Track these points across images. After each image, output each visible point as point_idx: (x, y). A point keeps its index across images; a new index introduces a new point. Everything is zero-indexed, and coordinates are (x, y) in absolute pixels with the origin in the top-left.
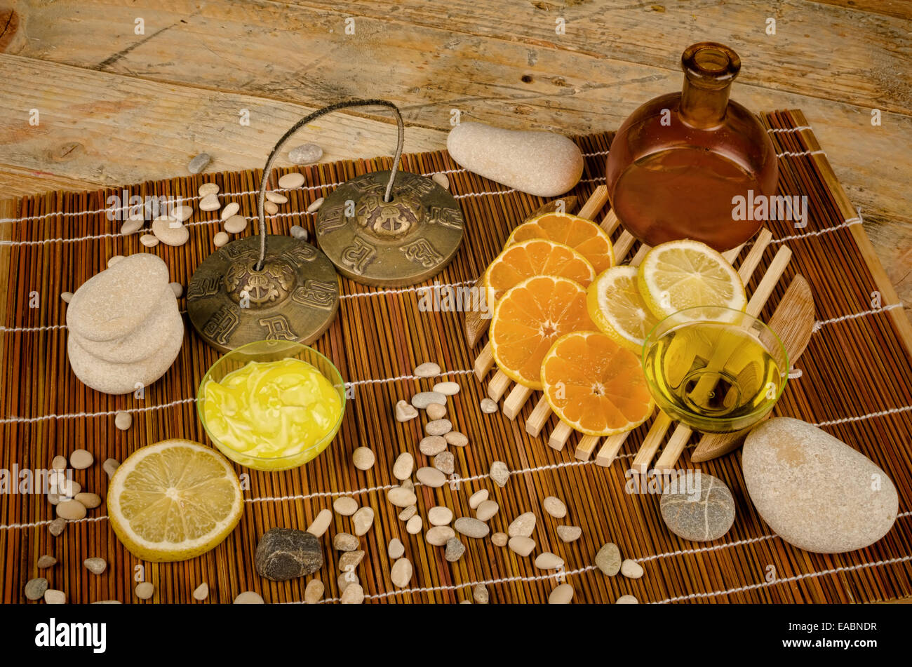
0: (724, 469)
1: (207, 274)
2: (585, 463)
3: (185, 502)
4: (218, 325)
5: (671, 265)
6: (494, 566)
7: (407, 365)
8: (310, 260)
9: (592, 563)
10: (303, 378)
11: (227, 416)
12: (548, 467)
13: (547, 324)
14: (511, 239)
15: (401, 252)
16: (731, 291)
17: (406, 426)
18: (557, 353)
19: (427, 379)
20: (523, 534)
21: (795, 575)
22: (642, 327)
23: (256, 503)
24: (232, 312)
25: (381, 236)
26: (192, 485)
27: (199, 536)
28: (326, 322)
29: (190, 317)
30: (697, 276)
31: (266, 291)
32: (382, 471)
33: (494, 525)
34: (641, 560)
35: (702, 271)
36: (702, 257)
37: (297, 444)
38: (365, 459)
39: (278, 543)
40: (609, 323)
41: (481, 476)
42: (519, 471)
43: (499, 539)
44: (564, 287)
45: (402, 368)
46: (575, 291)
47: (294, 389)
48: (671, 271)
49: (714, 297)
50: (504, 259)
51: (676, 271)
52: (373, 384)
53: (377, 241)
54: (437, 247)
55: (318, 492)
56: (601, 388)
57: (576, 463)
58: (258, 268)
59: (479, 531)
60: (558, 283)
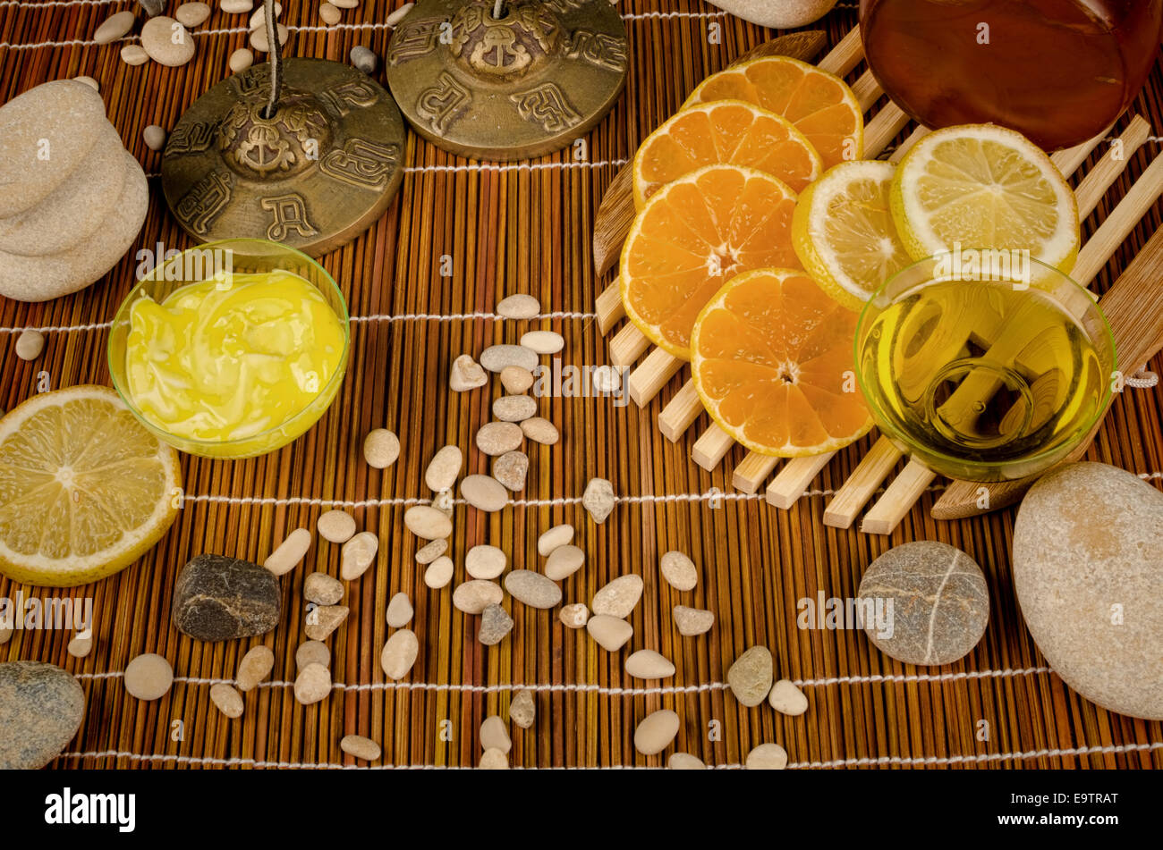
0: (988, 536)
1: (200, 114)
2: (749, 497)
3: (81, 493)
4: (198, 201)
5: (952, 167)
6: (557, 661)
7: (490, 294)
8: (365, 105)
9: (721, 678)
10: (290, 306)
11: (153, 361)
12: (684, 497)
13: (722, 249)
14: (696, 95)
15: (512, 103)
16: (1052, 222)
17: (464, 399)
18: (727, 303)
19: (517, 322)
20: (615, 613)
21: (1076, 746)
22: (883, 272)
23: (201, 502)
24: (223, 182)
25: (482, 75)
26: (99, 465)
27: (92, 552)
28: (369, 211)
29: (164, 183)
30: (996, 191)
31: (275, 152)
32: (409, 472)
33: (571, 590)
34: (810, 682)
35: (1005, 183)
36: (1012, 155)
37: (257, 419)
38: (383, 449)
39: (204, 582)
40: (822, 262)
41: (569, 500)
42: (635, 499)
43: (575, 616)
44: (761, 189)
45: (479, 300)
46: (779, 197)
47: (272, 324)
48: (951, 178)
49: (1019, 231)
50: (672, 130)
51: (961, 178)
52: (428, 321)
53: (475, 82)
54: (572, 98)
55: (301, 496)
56: (795, 371)
57: (733, 496)
58: (268, 115)
59: (541, 597)
60: (752, 181)
